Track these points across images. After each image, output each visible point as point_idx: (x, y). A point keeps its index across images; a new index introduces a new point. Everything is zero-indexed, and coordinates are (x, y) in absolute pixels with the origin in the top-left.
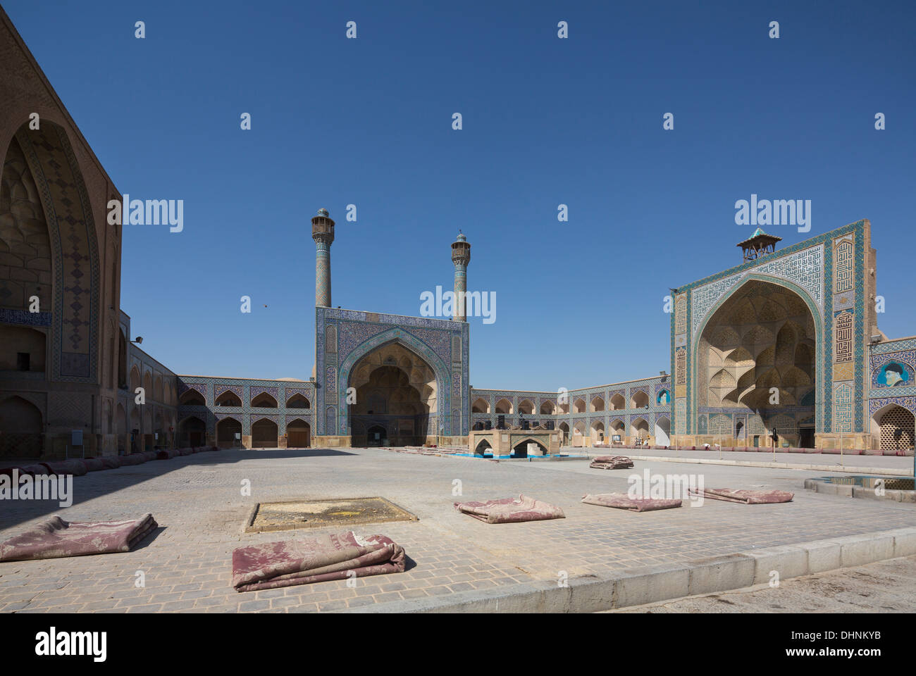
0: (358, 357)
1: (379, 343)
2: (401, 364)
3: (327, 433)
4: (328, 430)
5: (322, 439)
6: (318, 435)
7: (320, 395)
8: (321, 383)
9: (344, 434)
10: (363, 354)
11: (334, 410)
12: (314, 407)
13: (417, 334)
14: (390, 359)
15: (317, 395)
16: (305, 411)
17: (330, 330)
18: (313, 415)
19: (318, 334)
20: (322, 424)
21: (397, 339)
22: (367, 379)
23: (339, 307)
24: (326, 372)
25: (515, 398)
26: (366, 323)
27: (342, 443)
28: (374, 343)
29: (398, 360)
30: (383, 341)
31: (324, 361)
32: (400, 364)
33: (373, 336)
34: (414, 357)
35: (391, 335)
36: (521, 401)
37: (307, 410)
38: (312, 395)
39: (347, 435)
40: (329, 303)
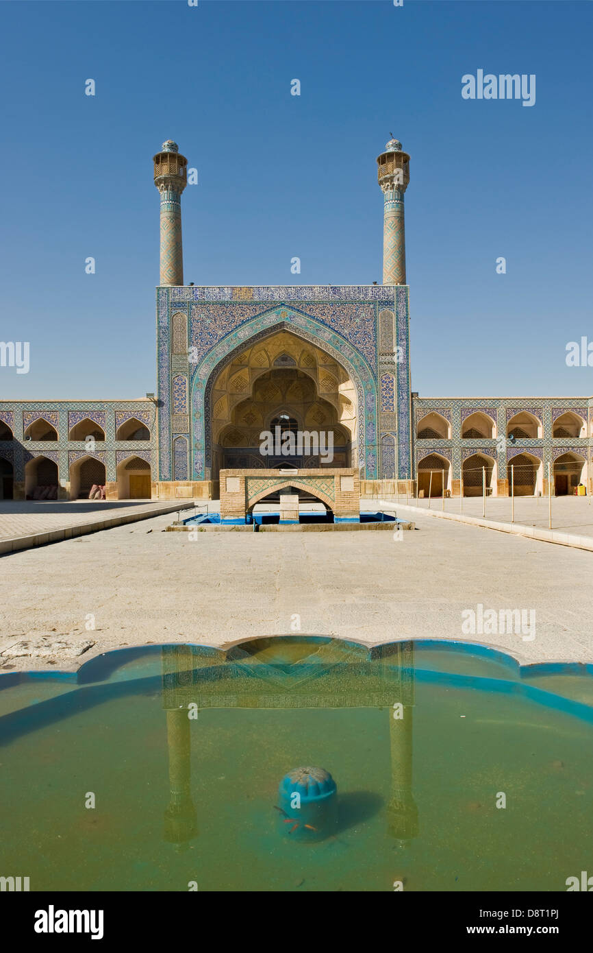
0: (221, 357)
1: (254, 333)
2: (302, 363)
3: (175, 477)
4: (176, 474)
5: (167, 487)
6: (161, 479)
7: (165, 419)
8: (165, 399)
9: (199, 478)
10: (227, 352)
11: (183, 442)
12: (154, 436)
13: (317, 313)
14: (284, 358)
15: (160, 419)
16: (142, 444)
17: (177, 320)
18: (153, 450)
19: (160, 328)
20: (166, 463)
21: (282, 324)
22: (248, 392)
23: (192, 284)
24: (172, 384)
25: (501, 411)
26: (233, 304)
27: (197, 492)
28: (245, 333)
29: (298, 358)
30: (260, 328)
31: (169, 368)
32: (301, 365)
33: (243, 322)
34: (317, 351)
35: (271, 319)
36: (513, 416)
37: (145, 442)
38: (151, 420)
39: (205, 479)
40: (178, 279)
